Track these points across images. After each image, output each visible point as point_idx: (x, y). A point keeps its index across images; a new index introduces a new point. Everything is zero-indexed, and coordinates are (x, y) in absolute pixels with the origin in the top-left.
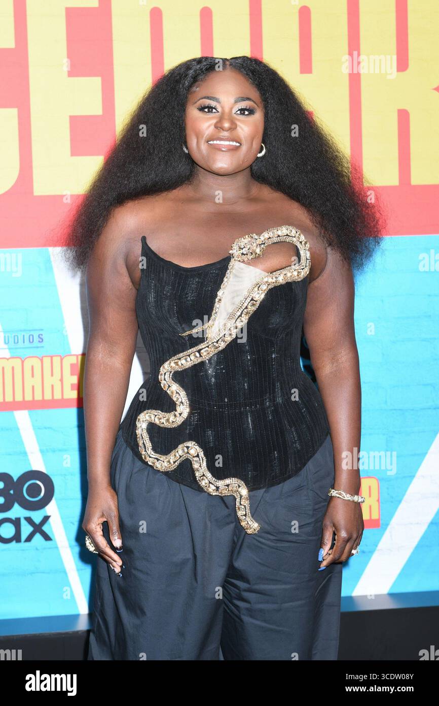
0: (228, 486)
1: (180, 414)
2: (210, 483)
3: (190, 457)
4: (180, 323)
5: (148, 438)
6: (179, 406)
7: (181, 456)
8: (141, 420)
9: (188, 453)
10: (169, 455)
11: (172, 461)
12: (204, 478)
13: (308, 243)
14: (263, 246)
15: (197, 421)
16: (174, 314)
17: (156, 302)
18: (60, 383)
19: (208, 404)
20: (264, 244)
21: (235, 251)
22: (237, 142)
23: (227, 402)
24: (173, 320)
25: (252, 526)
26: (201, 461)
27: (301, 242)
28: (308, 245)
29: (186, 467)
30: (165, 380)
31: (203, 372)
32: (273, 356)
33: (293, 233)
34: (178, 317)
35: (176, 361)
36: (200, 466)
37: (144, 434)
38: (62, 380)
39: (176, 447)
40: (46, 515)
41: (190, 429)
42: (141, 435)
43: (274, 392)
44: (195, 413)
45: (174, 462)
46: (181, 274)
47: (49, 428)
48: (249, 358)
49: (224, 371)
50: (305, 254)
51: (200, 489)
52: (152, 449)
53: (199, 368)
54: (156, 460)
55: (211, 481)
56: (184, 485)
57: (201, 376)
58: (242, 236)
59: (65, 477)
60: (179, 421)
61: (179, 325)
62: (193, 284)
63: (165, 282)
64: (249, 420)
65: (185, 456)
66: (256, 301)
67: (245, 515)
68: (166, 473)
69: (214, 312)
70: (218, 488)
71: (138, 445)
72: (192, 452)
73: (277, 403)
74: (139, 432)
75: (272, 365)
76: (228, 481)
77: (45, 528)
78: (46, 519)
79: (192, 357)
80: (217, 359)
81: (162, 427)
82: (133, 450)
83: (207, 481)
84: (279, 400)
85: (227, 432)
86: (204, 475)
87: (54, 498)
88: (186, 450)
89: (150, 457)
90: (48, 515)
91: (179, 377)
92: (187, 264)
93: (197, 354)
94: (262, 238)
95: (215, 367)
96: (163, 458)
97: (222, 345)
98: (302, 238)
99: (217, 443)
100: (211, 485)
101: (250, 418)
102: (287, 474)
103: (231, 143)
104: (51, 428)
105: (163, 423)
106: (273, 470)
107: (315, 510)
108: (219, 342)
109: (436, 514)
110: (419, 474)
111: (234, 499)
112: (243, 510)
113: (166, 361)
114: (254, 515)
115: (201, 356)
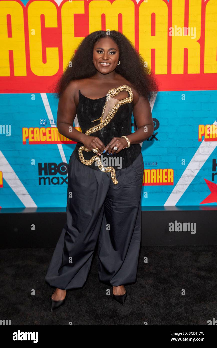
0: (109, 170)
3: (96, 161)
5: (83, 155)
7: (93, 160)
8: (80, 150)
10: (90, 160)
12: (101, 167)
14: (118, 92)
16: (90, 115)
17: (84, 111)
21: (109, 94)
22: (109, 63)
25: (116, 182)
26: (100, 162)
27: (130, 91)
28: (132, 92)
31: (100, 133)
33: (127, 87)
35: (91, 130)
37: (81, 154)
39: (91, 158)
45: (91, 162)
47: (68, 150)
48: (114, 128)
49: (106, 133)
50: (131, 94)
51: (100, 171)
52: (84, 159)
53: (98, 132)
54: (85, 162)
56: (95, 169)
57: (99, 135)
58: (111, 89)
61: (91, 118)
62: (96, 105)
63: (87, 105)
66: (116, 110)
67: (114, 178)
68: (89, 166)
69: (103, 114)
70: (105, 170)
71: (79, 158)
72: (97, 159)
74: (79, 153)
75: (122, 131)
79: (96, 129)
80: (104, 129)
82: (78, 159)
88: (95, 159)
89: (83, 161)
92: (94, 98)
93: (98, 128)
94: (117, 89)
95: (104, 132)
96: (87, 161)
98: (130, 89)
103: (107, 64)
107: (135, 177)
108: (105, 124)
109: (192, 182)
110: (187, 168)
111: (111, 173)
112: (113, 177)
113: (88, 130)
114: (117, 179)
115: (99, 128)
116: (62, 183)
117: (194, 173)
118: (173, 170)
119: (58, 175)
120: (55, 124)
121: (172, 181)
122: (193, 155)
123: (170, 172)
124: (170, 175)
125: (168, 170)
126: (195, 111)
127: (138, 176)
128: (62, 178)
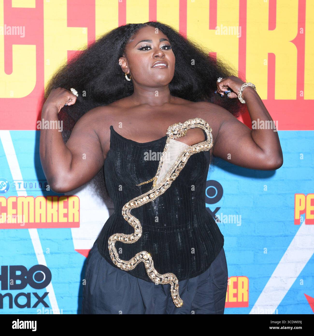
0: (167, 278)
1: (137, 235)
2: (156, 276)
3: (144, 261)
4: (137, 177)
5: (116, 251)
6: (136, 229)
7: (138, 260)
8: (112, 240)
9: (142, 258)
10: (130, 260)
11: (132, 264)
12: (153, 273)
13: (211, 128)
14: (186, 129)
15: (147, 239)
16: (134, 172)
17: (122, 165)
18: (57, 213)
19: (154, 228)
20: (186, 128)
21: (170, 133)
23: (166, 227)
24: (133, 176)
25: (179, 302)
26: (151, 263)
27: (207, 128)
28: (211, 130)
29: (141, 267)
30: (126, 214)
31: (151, 208)
32: (193, 198)
33: (203, 122)
34: (136, 173)
35: (134, 202)
36: (150, 266)
37: (114, 248)
38: (58, 211)
39: (134, 255)
40: (46, 292)
41: (143, 244)
42: (112, 249)
43: (193, 220)
44: (147, 234)
45: (134, 264)
46: (138, 147)
47: (49, 239)
48: (178, 199)
49: (164, 207)
50: (210, 135)
51: (150, 281)
52: (119, 257)
53: (148, 205)
54: (122, 264)
55: (157, 275)
56: (140, 278)
57: (150, 211)
58: (173, 123)
59: (58, 270)
60: (137, 239)
63: (128, 153)
64: (179, 237)
65: (141, 260)
66: (184, 163)
67: (176, 296)
69: (158, 170)
70: (161, 279)
71: (109, 256)
72: (145, 257)
73: (195, 227)
74: (110, 247)
75: (192, 204)
76: (167, 275)
77: (45, 300)
78: (46, 294)
79: (144, 199)
80: (159, 200)
81: (125, 244)
83: (154, 275)
84: (196, 225)
85: (166, 245)
86: (152, 272)
87: (51, 282)
88: (141, 257)
89: (118, 262)
90: (48, 292)
91: (135, 212)
93: (148, 197)
94: (185, 125)
95: (158, 205)
96: (126, 262)
97: (163, 191)
98: (207, 125)
99: (160, 252)
100: (157, 278)
101: (179, 236)
102: (201, 271)
104: (51, 240)
105: (126, 241)
106: (192, 268)
108: (161, 189)
109: (283, 300)
110: (273, 275)
111: (170, 286)
112: (175, 293)
113: (127, 202)
114: (181, 296)
115: (150, 198)
116: (35, 306)
117: (286, 284)
118: (248, 278)
119: (28, 289)
120: (25, 189)
121: (246, 300)
122: (284, 251)
123: (243, 282)
124: (243, 288)
125: (239, 278)
126: (288, 168)
127: (218, 291)
128: (36, 295)
